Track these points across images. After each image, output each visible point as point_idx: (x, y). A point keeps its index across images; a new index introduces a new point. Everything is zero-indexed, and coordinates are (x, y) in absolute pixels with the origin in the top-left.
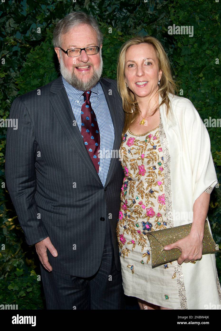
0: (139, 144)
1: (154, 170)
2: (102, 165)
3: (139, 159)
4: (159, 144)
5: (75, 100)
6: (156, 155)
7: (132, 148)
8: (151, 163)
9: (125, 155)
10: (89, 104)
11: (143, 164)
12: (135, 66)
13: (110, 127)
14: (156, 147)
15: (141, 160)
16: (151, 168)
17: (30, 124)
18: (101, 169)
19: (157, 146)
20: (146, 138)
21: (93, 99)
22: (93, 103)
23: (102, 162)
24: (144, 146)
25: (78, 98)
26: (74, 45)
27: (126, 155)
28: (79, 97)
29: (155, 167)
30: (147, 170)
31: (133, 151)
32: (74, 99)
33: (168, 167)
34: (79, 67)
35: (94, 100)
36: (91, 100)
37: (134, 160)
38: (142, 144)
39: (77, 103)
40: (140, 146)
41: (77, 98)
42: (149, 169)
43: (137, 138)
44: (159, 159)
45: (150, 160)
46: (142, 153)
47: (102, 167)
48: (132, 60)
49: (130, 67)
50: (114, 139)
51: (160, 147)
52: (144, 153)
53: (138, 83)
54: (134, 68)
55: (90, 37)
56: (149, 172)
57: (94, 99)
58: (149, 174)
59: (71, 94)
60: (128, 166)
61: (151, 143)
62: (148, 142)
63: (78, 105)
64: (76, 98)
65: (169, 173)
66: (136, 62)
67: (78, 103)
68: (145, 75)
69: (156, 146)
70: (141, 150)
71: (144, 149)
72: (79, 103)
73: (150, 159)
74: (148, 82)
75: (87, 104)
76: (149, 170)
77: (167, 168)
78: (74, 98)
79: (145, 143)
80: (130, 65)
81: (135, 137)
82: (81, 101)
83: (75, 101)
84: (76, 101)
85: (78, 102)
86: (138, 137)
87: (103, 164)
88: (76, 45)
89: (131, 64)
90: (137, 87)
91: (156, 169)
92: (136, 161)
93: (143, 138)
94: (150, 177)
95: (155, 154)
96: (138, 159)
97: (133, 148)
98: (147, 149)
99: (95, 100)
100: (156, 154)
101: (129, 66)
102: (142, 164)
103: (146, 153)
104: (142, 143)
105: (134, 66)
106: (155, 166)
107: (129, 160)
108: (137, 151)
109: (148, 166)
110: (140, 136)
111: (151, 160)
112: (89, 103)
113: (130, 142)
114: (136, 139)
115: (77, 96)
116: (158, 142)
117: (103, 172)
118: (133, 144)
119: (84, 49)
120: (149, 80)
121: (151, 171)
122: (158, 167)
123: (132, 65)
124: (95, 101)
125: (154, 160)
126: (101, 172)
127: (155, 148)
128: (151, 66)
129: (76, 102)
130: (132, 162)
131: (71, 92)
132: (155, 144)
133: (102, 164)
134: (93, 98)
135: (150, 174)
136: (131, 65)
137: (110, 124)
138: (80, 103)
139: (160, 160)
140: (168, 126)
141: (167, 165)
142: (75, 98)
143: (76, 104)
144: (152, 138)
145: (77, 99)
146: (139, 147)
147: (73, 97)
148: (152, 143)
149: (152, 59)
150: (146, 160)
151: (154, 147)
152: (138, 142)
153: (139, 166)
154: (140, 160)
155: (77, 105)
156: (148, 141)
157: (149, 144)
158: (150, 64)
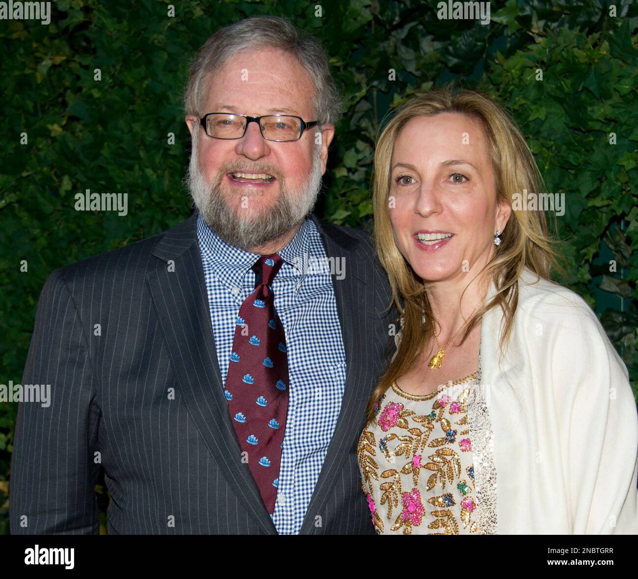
0: (412, 424)
1: (449, 506)
2: (290, 489)
3: (406, 472)
4: (465, 427)
5: (227, 285)
6: (452, 461)
7: (390, 436)
8: (439, 484)
9: (370, 455)
10: (269, 299)
11: (418, 487)
12: (417, 182)
13: (332, 372)
14: (456, 436)
15: (412, 474)
16: (437, 501)
17: (82, 351)
18: (286, 502)
19: (458, 433)
20: (433, 408)
21: (285, 286)
22: (284, 297)
23: (291, 480)
24: (423, 429)
25: (238, 281)
26: (230, 104)
27: (372, 456)
28: (240, 278)
29: (449, 498)
30: (428, 508)
31: (392, 445)
32: (224, 282)
33: (488, 503)
34: (236, 172)
35: (290, 287)
36: (277, 287)
37: (393, 472)
38: (418, 426)
39: (231, 296)
40: (411, 431)
41: (235, 278)
42: (434, 503)
43: (410, 406)
44: (460, 473)
45: (435, 476)
46: (414, 452)
47: (288, 495)
48: (405, 161)
49: (402, 185)
50: (338, 411)
51: (465, 437)
52: (421, 454)
53: (421, 236)
54: (411, 188)
55: (284, 88)
56: (435, 513)
57: (288, 285)
58: (436, 518)
59: (219, 265)
60: (374, 493)
61: (442, 424)
62: (435, 420)
63: (234, 302)
64: (230, 278)
65: (492, 524)
66: (419, 170)
67: (236, 295)
68: (445, 212)
69: (455, 432)
70: (414, 442)
71: (422, 440)
72: (239, 295)
73: (435, 472)
74: (453, 235)
75: (259, 296)
76: (433, 509)
77: (486, 507)
78: (225, 279)
79: (427, 422)
80: (401, 178)
81: (403, 401)
82: (247, 289)
83: (228, 287)
84: (231, 287)
85: (236, 291)
86: (414, 403)
87: (292, 486)
88: (236, 104)
89: (403, 174)
90: (418, 250)
91: (453, 503)
92: (397, 476)
93: (425, 408)
94: (440, 528)
95: (449, 458)
96: (404, 471)
97: (394, 436)
98: (428, 442)
99: (292, 289)
100: (451, 457)
101: (398, 179)
102: (413, 486)
103: (427, 452)
104: (420, 420)
105: (413, 181)
106: (450, 496)
107: (379, 472)
108: (403, 445)
109: (430, 495)
110: (418, 400)
111: (439, 475)
112: (266, 293)
113: (388, 418)
114: (405, 408)
115: (234, 272)
116: (464, 421)
117: (291, 511)
118: (395, 425)
119: (257, 120)
120: (456, 229)
121: (439, 509)
122: (457, 497)
123: (407, 180)
124: (292, 292)
125: (446, 476)
126: (284, 509)
127: (453, 438)
128: (465, 185)
129: (229, 290)
130: (388, 480)
131: (219, 260)
132: (454, 427)
133: (290, 484)
134: (286, 283)
135: (439, 518)
136: (403, 177)
137: (333, 364)
138: (242, 296)
139: (464, 476)
140: (497, 373)
141: (484, 498)
142: (228, 278)
143: (229, 298)
144: (447, 408)
145: (233, 281)
146: (409, 434)
147: (223, 276)
148: (446, 424)
149: (471, 165)
150: (425, 475)
151: (448, 434)
152: (409, 419)
153: (405, 495)
154: (408, 473)
155: (232, 300)
156: (437, 418)
157: (437, 425)
158: (464, 179)
